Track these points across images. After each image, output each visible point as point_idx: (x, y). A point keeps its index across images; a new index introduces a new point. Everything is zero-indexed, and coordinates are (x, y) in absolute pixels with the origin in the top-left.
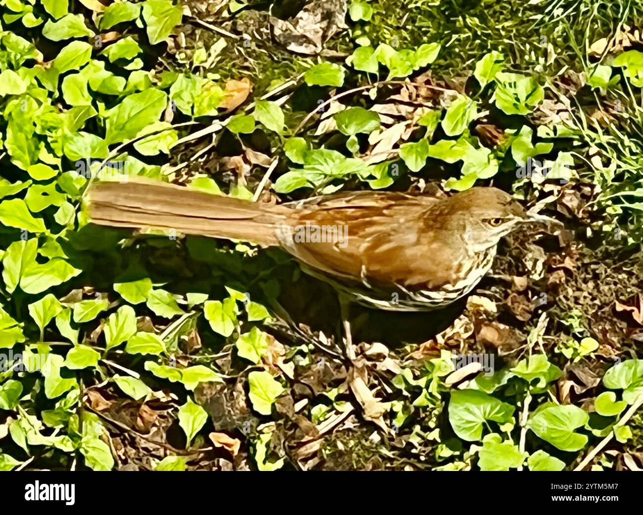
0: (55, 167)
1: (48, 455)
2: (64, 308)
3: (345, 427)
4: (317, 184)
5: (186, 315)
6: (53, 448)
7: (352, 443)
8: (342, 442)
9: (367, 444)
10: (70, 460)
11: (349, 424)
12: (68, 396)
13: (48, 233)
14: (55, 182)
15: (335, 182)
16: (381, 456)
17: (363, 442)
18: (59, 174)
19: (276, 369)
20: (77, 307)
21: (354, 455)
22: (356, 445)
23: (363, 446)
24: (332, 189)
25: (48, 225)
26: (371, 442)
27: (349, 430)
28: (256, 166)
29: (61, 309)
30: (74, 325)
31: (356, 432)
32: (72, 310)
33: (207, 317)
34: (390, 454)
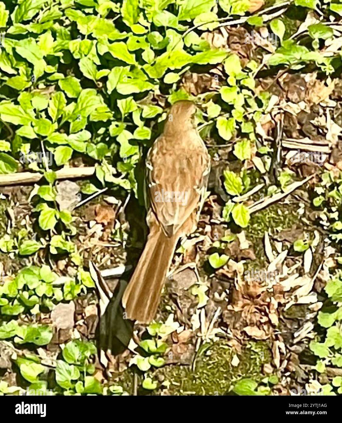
0: (147, 28)
1: (115, 189)
2: (138, 107)
3: (285, 202)
4: (292, 62)
5: (206, 123)
6: (118, 185)
7: (287, 212)
8: (281, 211)
9: (295, 214)
10: (127, 194)
11: (287, 201)
12: (133, 157)
13: (136, 64)
14: (145, 36)
15: (302, 63)
16: (303, 222)
17: (293, 212)
18: (148, 32)
19: (251, 163)
20: (146, 108)
21: (287, 220)
22: (289, 214)
23: (293, 215)
24: (299, 67)
25: (137, 59)
26: (298, 213)
27: (287, 204)
28: (259, 47)
29: (137, 108)
30: (142, 118)
31: (290, 206)
32: (142, 110)
33: (217, 126)
34: (308, 222)
